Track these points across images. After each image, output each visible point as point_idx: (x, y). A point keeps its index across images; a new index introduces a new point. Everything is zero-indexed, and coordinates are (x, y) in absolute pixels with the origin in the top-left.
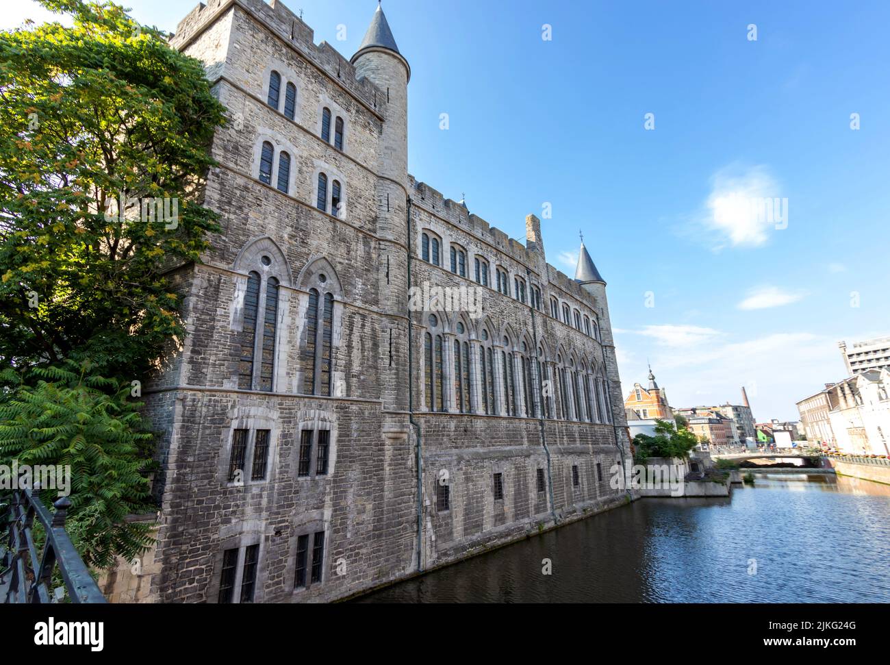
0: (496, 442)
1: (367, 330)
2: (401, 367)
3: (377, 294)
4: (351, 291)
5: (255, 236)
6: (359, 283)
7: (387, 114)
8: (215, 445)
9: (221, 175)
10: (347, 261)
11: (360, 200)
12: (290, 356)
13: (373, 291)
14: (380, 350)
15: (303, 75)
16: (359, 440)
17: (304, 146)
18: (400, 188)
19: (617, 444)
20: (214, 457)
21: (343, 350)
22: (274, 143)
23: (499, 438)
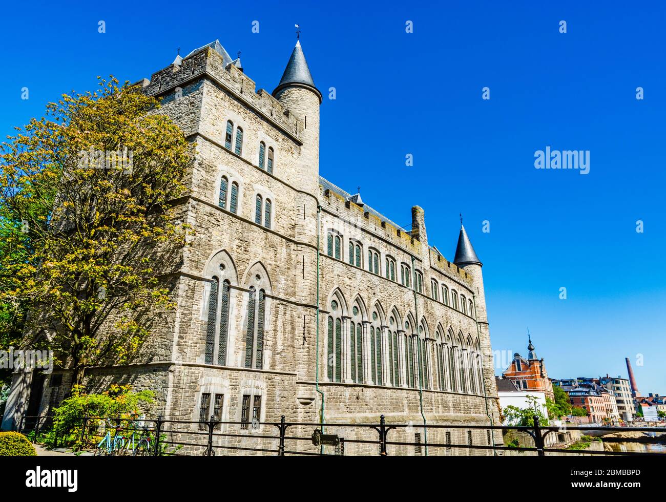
0: (381, 409)
1: (288, 317)
2: (311, 347)
3: (295, 288)
4: (277, 286)
5: (216, 249)
6: (282, 278)
7: (305, 138)
8: (191, 404)
9: (196, 206)
10: (274, 263)
11: (284, 212)
12: (237, 339)
13: (292, 285)
14: (296, 332)
15: (247, 119)
16: (281, 404)
17: (248, 175)
18: (313, 199)
19: (487, 414)
20: (190, 413)
21: (271, 333)
22: (228, 176)
23: (384, 405)
